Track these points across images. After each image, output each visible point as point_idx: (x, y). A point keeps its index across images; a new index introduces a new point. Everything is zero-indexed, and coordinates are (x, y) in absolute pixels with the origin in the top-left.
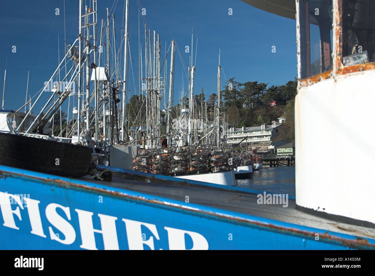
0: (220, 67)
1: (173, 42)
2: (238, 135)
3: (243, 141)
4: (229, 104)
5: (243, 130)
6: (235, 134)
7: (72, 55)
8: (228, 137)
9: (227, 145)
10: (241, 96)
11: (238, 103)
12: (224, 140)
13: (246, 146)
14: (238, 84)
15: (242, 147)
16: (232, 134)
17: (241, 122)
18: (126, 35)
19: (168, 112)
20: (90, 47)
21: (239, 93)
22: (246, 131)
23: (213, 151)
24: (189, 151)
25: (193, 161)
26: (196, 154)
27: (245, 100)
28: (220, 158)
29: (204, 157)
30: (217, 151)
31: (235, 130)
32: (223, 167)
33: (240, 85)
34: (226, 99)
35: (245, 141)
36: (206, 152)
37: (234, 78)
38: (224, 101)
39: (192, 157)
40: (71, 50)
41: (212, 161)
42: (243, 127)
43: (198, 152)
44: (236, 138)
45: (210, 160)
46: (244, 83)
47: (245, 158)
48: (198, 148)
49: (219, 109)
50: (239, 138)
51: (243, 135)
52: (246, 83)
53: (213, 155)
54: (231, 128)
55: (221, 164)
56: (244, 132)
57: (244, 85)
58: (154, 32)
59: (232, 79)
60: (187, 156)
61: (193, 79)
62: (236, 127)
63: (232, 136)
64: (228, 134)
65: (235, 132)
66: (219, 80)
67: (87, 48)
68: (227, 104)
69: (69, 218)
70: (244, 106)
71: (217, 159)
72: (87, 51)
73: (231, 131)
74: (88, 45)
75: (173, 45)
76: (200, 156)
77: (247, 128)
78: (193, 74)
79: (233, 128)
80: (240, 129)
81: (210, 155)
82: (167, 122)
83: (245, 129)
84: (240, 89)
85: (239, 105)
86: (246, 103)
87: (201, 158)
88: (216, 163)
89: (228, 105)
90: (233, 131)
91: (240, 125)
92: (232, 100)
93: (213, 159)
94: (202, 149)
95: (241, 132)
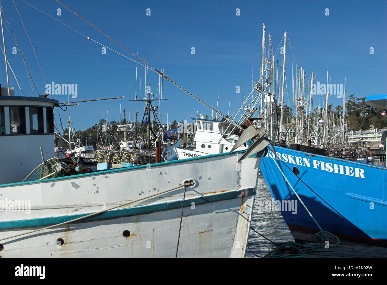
0: (345, 90)
1: (312, 73)
2: (357, 136)
3: (360, 140)
4: (350, 113)
5: (360, 133)
6: (354, 135)
7: (257, 88)
8: (349, 137)
9: (348, 143)
10: (359, 107)
11: (357, 113)
12: (346, 140)
13: (362, 144)
14: (357, 99)
15: (359, 145)
16: (352, 135)
17: (358, 127)
18: (283, 72)
19: (309, 121)
20: (268, 83)
21: (357, 106)
22: (362, 133)
23: (344, 149)
24: (329, 148)
25: (331, 154)
26: (333, 150)
27: (362, 111)
28: (348, 153)
29: (338, 152)
30: (346, 148)
31: (354, 133)
32: (350, 158)
33: (359, 99)
34: (348, 110)
35: (362, 141)
36: (339, 149)
37: (354, 94)
38: (347, 111)
39: (331, 151)
40: (257, 85)
41: (343, 155)
42: (360, 131)
43: (335, 149)
44: (354, 138)
45: (342, 154)
46: (362, 98)
47: (361, 153)
48: (334, 146)
49: (344, 119)
50: (357, 138)
51: (361, 136)
52: (363, 98)
53: (344, 151)
54: (351, 131)
55: (349, 157)
56: (361, 134)
57: (361, 99)
58: (301, 68)
59: (352, 95)
60: (327, 151)
61: (328, 100)
62: (354, 130)
63: (352, 136)
64: (349, 136)
65: (354, 134)
66: (344, 99)
67: (266, 84)
68: (348, 113)
69: (332, 166)
70: (361, 115)
71: (346, 153)
72: (266, 86)
73: (351, 133)
74: (266, 82)
75: (312, 75)
76: (335, 151)
77: (363, 131)
78: (328, 97)
79: (353, 131)
80: (357, 132)
81: (342, 151)
82: (307, 127)
83: (361, 132)
84: (358, 102)
85: (357, 114)
86: (363, 112)
87: (336, 153)
88: (346, 156)
89: (349, 115)
90: (353, 133)
91: (358, 129)
92: (352, 110)
93: (344, 153)
94: (337, 147)
95: (358, 134)
